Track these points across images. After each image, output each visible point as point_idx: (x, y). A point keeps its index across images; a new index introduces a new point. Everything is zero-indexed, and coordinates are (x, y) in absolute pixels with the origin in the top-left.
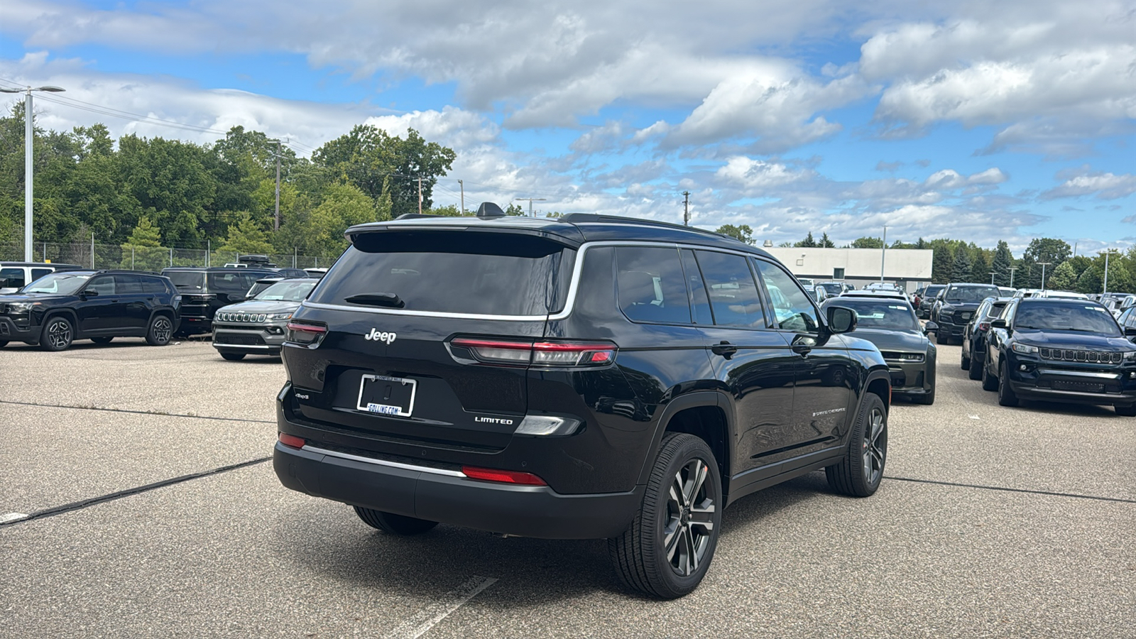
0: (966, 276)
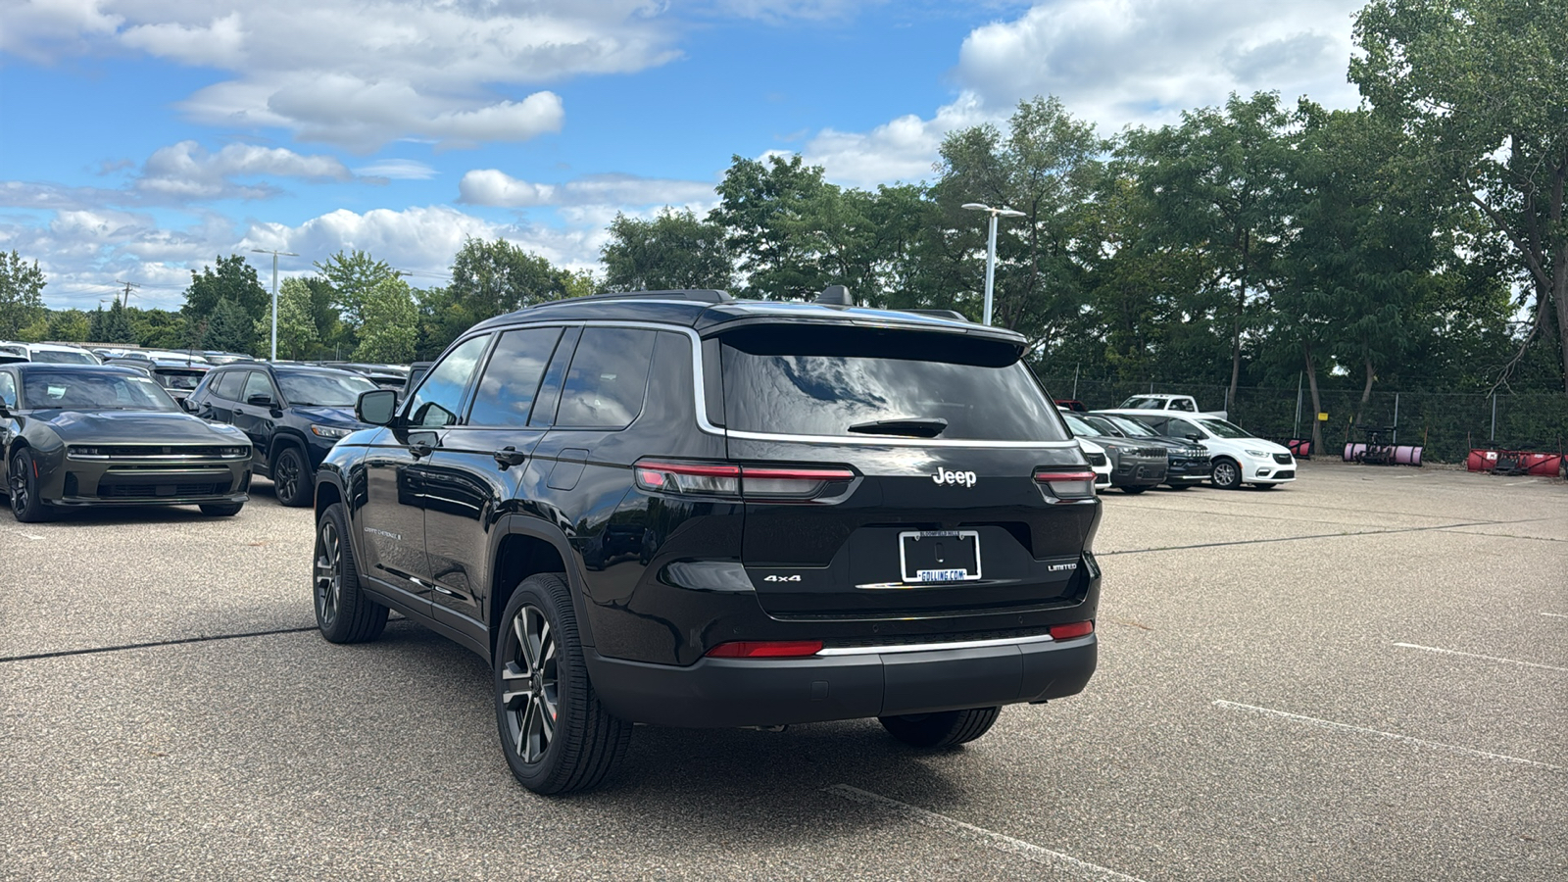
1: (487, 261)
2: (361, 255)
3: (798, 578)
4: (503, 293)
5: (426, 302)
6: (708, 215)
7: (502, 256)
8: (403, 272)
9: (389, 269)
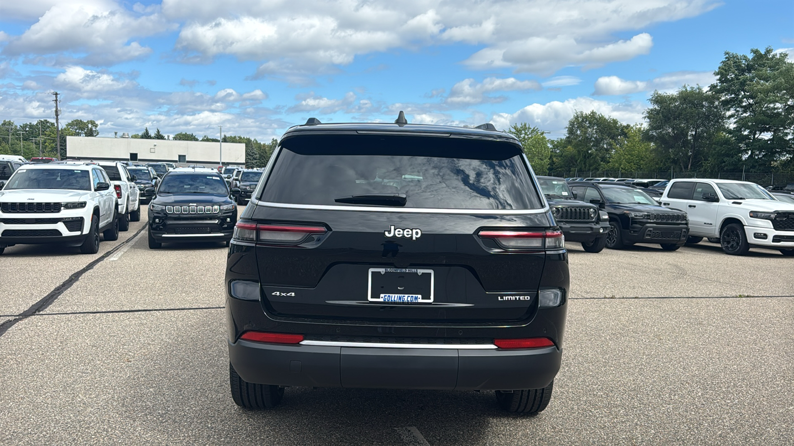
0: (256, 161)
1: (585, 123)
2: (525, 125)
3: (293, 294)
4: (593, 139)
5: (556, 147)
6: (709, 88)
7: (594, 120)
8: (545, 132)
9: (538, 131)
